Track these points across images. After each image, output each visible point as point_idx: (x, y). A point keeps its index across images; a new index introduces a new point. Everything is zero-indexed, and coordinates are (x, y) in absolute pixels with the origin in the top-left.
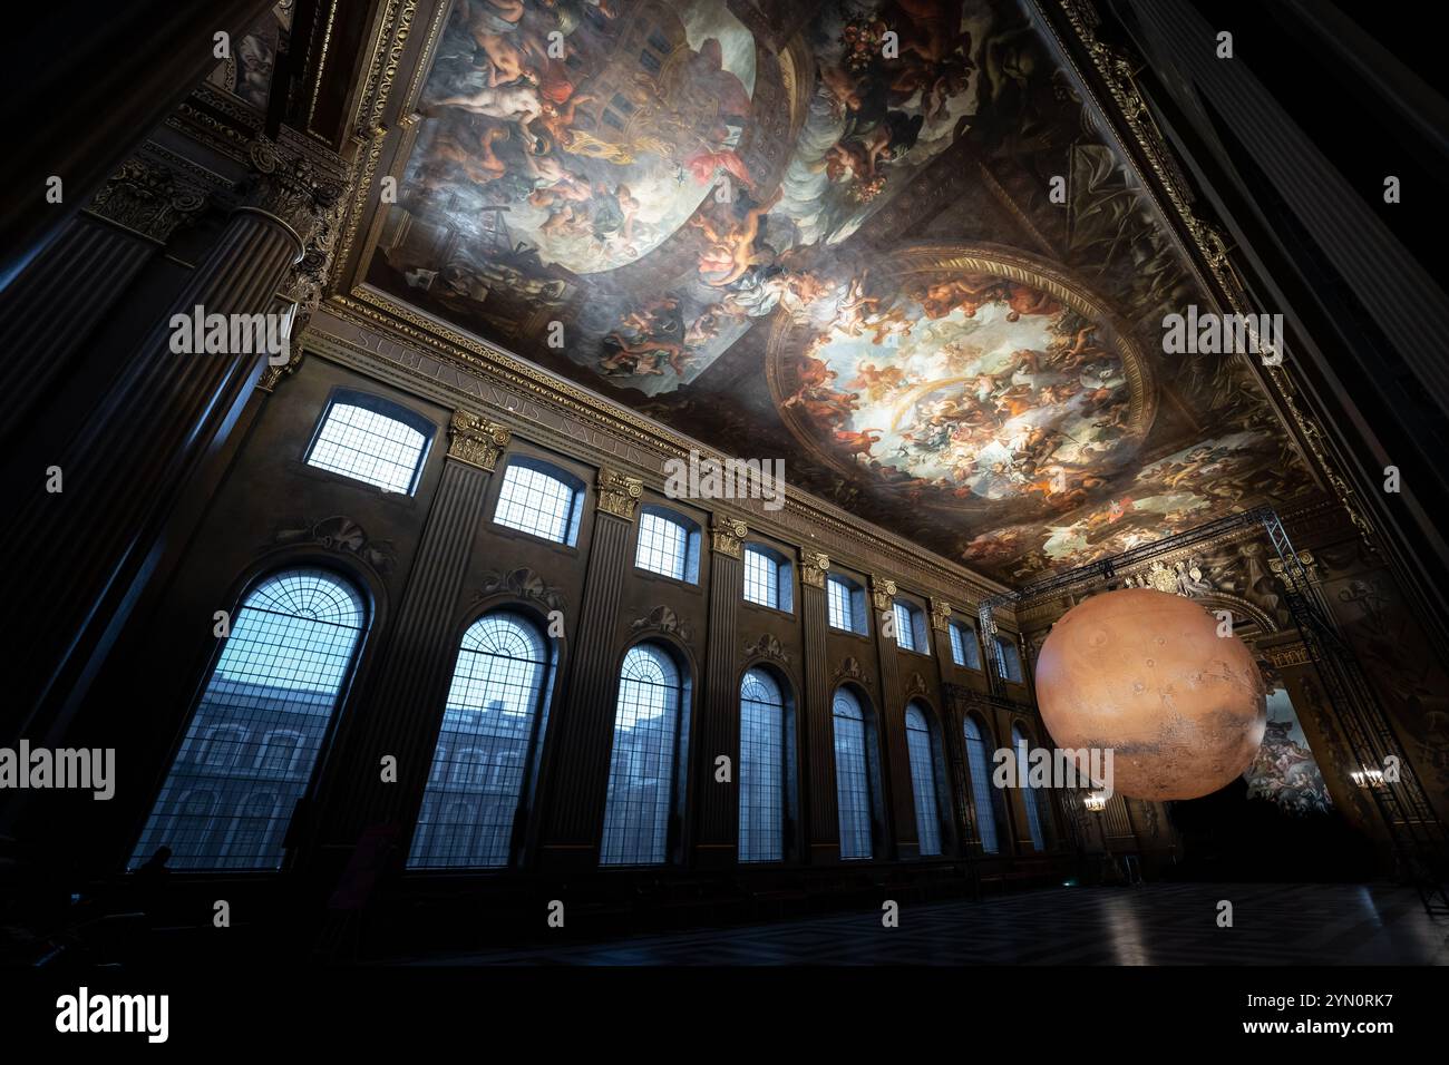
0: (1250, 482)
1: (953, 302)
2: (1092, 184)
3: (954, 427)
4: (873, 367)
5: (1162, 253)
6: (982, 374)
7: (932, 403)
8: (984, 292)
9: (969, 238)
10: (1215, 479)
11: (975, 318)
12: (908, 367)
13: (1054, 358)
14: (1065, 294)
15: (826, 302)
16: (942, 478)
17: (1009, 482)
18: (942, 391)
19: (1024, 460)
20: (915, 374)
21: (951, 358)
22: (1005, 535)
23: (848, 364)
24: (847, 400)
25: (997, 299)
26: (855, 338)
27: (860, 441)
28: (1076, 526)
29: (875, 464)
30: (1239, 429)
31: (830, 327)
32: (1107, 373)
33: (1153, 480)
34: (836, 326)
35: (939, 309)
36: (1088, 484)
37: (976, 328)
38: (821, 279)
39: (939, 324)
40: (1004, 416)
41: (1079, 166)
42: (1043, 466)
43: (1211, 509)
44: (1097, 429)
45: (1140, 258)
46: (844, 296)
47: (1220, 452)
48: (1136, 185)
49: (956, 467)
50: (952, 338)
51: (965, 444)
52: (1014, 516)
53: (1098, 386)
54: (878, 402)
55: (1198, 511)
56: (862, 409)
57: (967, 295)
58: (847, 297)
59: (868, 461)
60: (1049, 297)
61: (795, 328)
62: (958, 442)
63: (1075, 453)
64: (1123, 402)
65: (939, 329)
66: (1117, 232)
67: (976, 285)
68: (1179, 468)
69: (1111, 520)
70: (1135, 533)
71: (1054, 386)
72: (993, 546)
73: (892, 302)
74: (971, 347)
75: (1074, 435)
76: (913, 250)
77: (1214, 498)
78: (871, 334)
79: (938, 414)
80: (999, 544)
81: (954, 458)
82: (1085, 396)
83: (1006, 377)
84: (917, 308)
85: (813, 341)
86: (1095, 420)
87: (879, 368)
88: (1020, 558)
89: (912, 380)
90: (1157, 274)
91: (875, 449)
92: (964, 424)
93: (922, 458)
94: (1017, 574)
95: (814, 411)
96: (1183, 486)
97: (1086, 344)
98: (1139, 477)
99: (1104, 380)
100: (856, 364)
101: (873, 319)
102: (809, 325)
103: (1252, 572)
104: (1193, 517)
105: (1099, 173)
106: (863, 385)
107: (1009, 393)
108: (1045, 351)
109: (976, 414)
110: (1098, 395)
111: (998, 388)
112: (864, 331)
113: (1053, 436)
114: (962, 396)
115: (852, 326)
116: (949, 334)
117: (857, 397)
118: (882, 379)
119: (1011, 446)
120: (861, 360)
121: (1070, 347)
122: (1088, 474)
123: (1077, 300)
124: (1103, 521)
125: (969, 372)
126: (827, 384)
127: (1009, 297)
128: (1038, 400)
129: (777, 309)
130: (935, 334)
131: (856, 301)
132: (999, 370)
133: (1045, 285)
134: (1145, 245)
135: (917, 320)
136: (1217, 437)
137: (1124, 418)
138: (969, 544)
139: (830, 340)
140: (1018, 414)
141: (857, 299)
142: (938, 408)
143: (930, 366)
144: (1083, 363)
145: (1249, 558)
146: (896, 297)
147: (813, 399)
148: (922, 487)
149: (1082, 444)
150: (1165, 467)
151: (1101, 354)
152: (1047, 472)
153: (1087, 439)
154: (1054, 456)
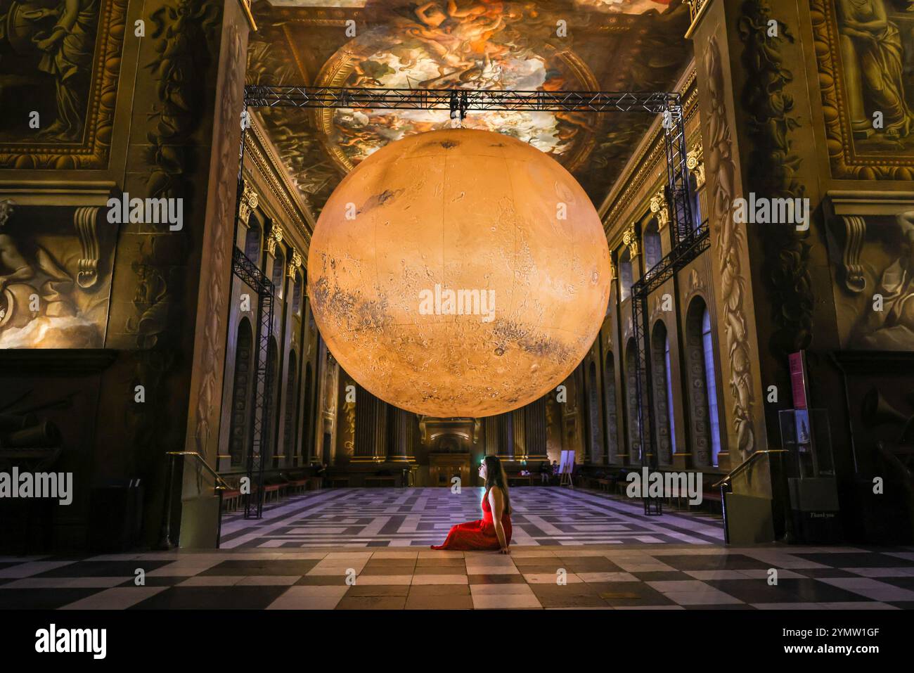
36: (437, 20)
42: (457, 70)
44: (382, 79)
63: (418, 65)
75: (403, 86)
86: (376, 89)
122: (428, 33)
137: (353, 77)
149: (406, 73)
152: (461, 61)
153: (397, 75)
154: (438, 75)
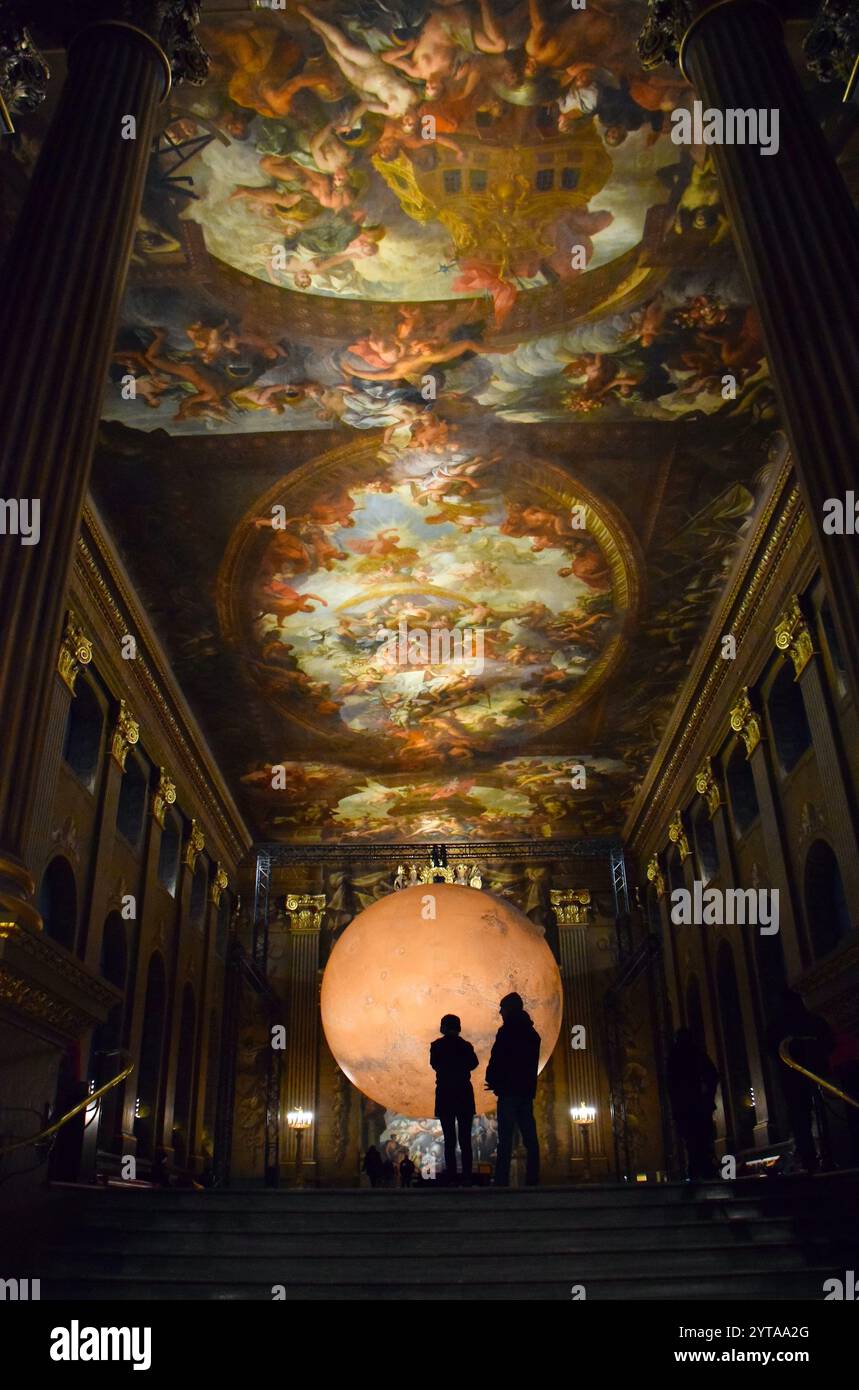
0: (581, 807)
1: (534, 531)
2: (721, 515)
4: (396, 540)
5: (709, 591)
6: (485, 604)
7: (409, 605)
8: (567, 539)
9: (606, 493)
10: (555, 794)
11: (537, 555)
12: (427, 560)
13: (557, 624)
14: (621, 579)
15: (431, 457)
16: (326, 683)
17: (387, 718)
18: (432, 599)
19: (426, 702)
20: (427, 569)
21: (476, 575)
22: (319, 771)
23: (376, 523)
24: (329, 556)
25: (570, 550)
26: (416, 504)
27: (287, 602)
28: (396, 790)
29: (274, 635)
30: (616, 756)
31: (406, 480)
32: (579, 659)
33: (510, 773)
34: (413, 484)
35: (517, 528)
36: (455, 752)
37: (527, 563)
38: (452, 437)
39: (501, 540)
41: (727, 498)
42: (437, 716)
43: (527, 820)
44: (520, 704)
45: (694, 586)
46: (453, 463)
47: (585, 771)
48: (744, 535)
49: (354, 679)
50: (498, 559)
52: (349, 756)
53: (562, 666)
54: (357, 575)
55: (516, 817)
56: (334, 572)
57: (554, 533)
58: (455, 467)
59: (270, 627)
60: (607, 574)
61: (372, 459)
63: (477, 718)
64: (566, 691)
65: (497, 545)
66: (701, 557)
67: (569, 530)
68: (545, 770)
69: (437, 797)
70: (441, 819)
71: (528, 648)
73: (488, 497)
74: (503, 576)
75: (496, 700)
76: (557, 469)
77: (540, 810)
78: (433, 509)
79: (402, 617)
80: (299, 780)
81: (366, 668)
82: (543, 670)
83: (501, 619)
84: (501, 517)
85: (371, 482)
86: (526, 695)
87: (399, 545)
88: (302, 804)
89: (417, 573)
90: (693, 603)
91: (294, 620)
93: (332, 652)
94: (278, 820)
95: (280, 546)
96: (529, 789)
97: (590, 627)
98: (504, 764)
99: (572, 664)
100: (384, 527)
101: (454, 500)
102: (389, 465)
103: (530, 898)
104: (506, 822)
105: (732, 511)
106: (365, 549)
107: (487, 633)
108: (556, 614)
110: (552, 675)
111: (483, 624)
112: (432, 504)
113: (477, 691)
114: (443, 613)
115: (427, 493)
116: (500, 554)
117: (344, 557)
118: (390, 556)
119: (429, 684)
120: (394, 527)
121: (578, 622)
122: (464, 742)
123: (625, 588)
124: (429, 795)
125: (476, 597)
126: (331, 530)
127: (581, 555)
128: (503, 653)
129: (379, 431)
130: (489, 545)
131: (458, 475)
132: (503, 608)
133: (616, 563)
134: (706, 578)
135: (490, 525)
136: (599, 756)
137: (549, 707)
139: (390, 492)
141: (462, 474)
142: (409, 612)
143: (448, 570)
144: (572, 641)
145: (532, 882)
146: (496, 495)
147: (296, 534)
148: (295, 683)
149: (490, 712)
150: (534, 764)
151: (592, 641)
152: (433, 723)
153: (501, 709)
154: (456, 711)
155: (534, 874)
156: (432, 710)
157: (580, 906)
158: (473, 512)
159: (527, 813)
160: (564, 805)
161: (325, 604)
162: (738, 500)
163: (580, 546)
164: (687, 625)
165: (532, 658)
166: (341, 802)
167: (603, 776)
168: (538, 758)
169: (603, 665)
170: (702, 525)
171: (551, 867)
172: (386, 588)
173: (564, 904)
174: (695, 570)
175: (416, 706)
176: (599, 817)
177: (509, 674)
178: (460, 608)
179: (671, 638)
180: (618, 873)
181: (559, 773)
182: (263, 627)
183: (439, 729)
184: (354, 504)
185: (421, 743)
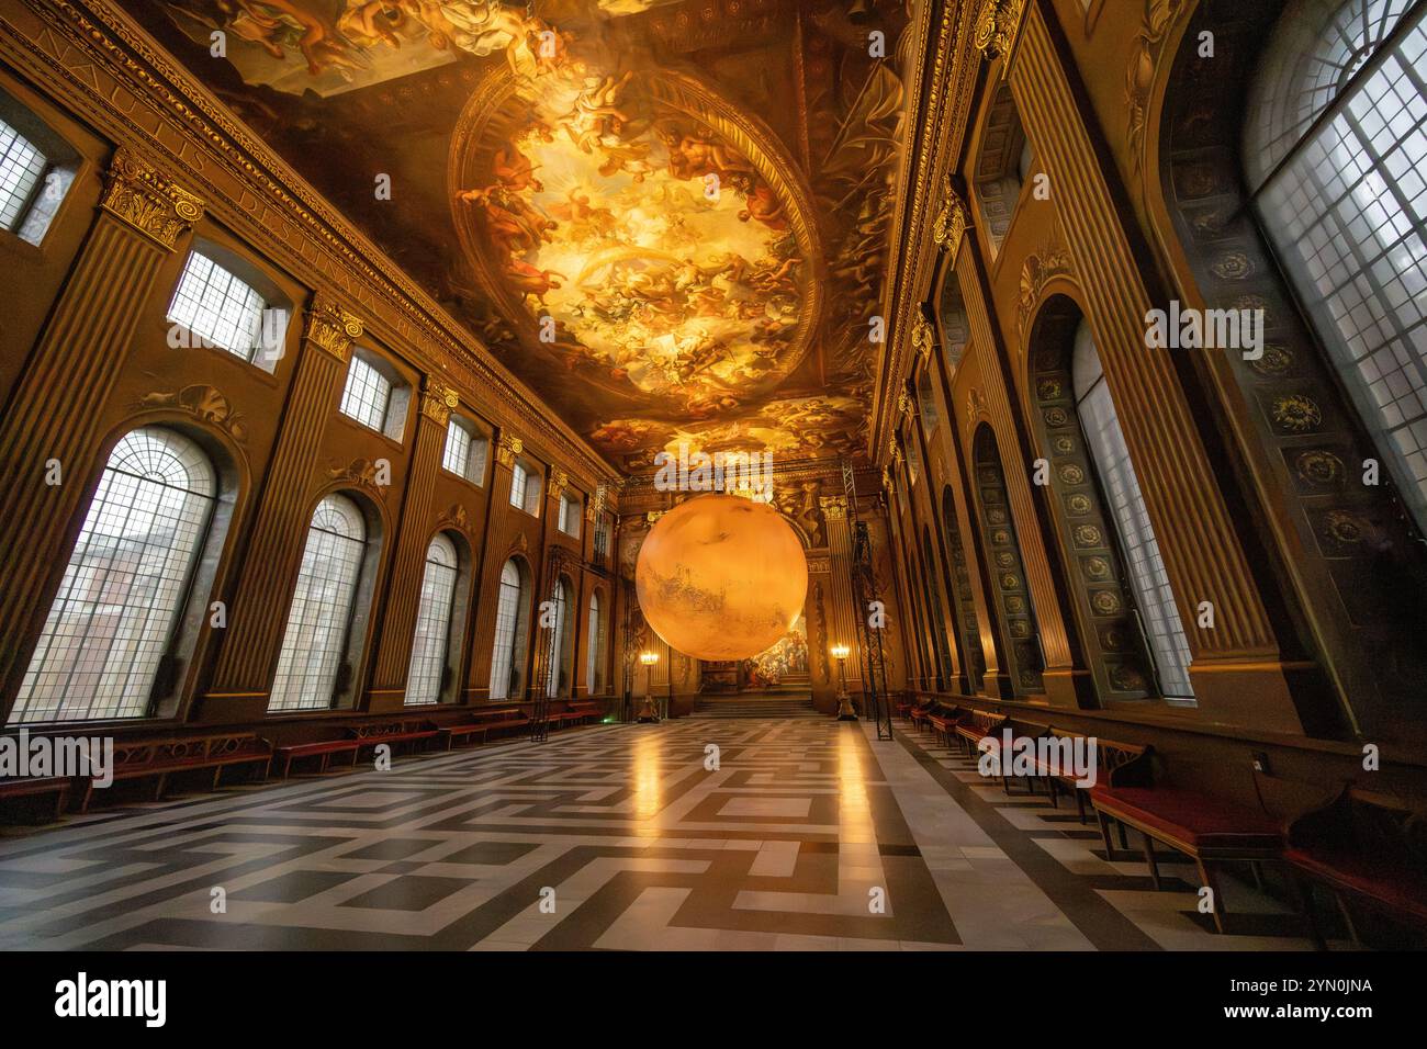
0: (832, 437)
1: (699, 169)
2: (872, 116)
3: (640, 305)
4: (586, 200)
5: (881, 219)
6: (690, 262)
7: (630, 270)
8: (733, 173)
9: (746, 102)
10: (810, 429)
11: (712, 198)
12: (622, 219)
13: (757, 276)
14: (796, 215)
15: (566, 85)
16: (606, 353)
17: (664, 378)
18: (646, 262)
19: (687, 362)
20: (627, 229)
21: (669, 230)
22: (638, 426)
23: (559, 182)
24: (541, 226)
25: (739, 188)
26: (582, 153)
27: (536, 281)
28: (698, 435)
29: (544, 313)
30: (846, 394)
31: (559, 122)
32: (787, 308)
33: (772, 415)
34: (566, 125)
35: (683, 169)
36: (726, 402)
37: (707, 209)
38: (572, 51)
39: (676, 185)
40: (690, 313)
41: (873, 89)
42: (699, 373)
43: (797, 450)
44: (756, 356)
45: (865, 214)
46: (590, 92)
47: (826, 409)
48: (901, 141)
49: (624, 347)
50: (682, 207)
51: (642, 326)
52: (654, 412)
53: (776, 317)
54: (575, 244)
55: (789, 449)
56: (554, 244)
57: (717, 168)
58: (594, 95)
59: (537, 306)
60: (782, 212)
61: (514, 98)
62: (636, 322)
63: (729, 372)
64: (787, 341)
65: (673, 192)
66: (863, 177)
67: (730, 162)
68: (795, 411)
69: (727, 439)
71: (743, 302)
72: (623, 433)
73: (641, 132)
74: (693, 228)
75: (737, 354)
76: (689, 80)
77: (803, 442)
78: (601, 159)
79: (631, 285)
80: (629, 433)
81: (627, 337)
82: (762, 322)
83: (710, 275)
84: (660, 156)
85: (529, 130)
86: (758, 347)
87: (593, 205)
88: (641, 450)
89: (622, 236)
90: (869, 235)
91: (551, 297)
92: (650, 306)
93: (595, 325)
94: (633, 464)
95: (497, 221)
96: (790, 427)
97: (786, 275)
98: (765, 409)
99: (783, 314)
100: (569, 187)
101: (611, 141)
102: (534, 105)
103: (806, 503)
104: (784, 453)
105: (882, 108)
106: (568, 216)
107: (702, 292)
108: (753, 265)
109: (667, 301)
110: (772, 327)
111: (698, 283)
112: (595, 150)
113: (720, 347)
114: (662, 275)
115: (584, 138)
116: (680, 203)
117: (555, 227)
118: (591, 219)
119: (682, 345)
120: (576, 184)
121: (774, 271)
122: (729, 393)
123: (802, 227)
124: (721, 437)
125: (680, 254)
126: (526, 194)
127: (751, 192)
128: (724, 310)
129: (499, 57)
130: (666, 195)
131: (601, 107)
132: (707, 265)
133: (785, 198)
134: (875, 203)
135: (657, 168)
136: (830, 396)
137: (780, 355)
138: (603, 425)
139: (551, 139)
140: (702, 316)
141: (604, 105)
142: (634, 279)
143: (645, 228)
144: (776, 292)
145: (807, 493)
146: (647, 128)
147: (501, 205)
148: (582, 355)
149: (737, 366)
150: (786, 407)
151: (792, 289)
152: (699, 380)
153: (744, 362)
154: (711, 368)
155: (808, 488)
156: (693, 369)
157: (841, 507)
158: (639, 156)
159: (796, 445)
160: (820, 438)
161: (566, 279)
162: (887, 92)
163: (746, 183)
164: (870, 261)
165: (749, 312)
166: (666, 447)
167: (841, 412)
168: (787, 401)
169: (810, 312)
170: (854, 134)
171: (820, 482)
172: (605, 255)
173: (829, 506)
174: (862, 194)
175: (680, 366)
176: (848, 445)
177: (737, 330)
178: (673, 268)
179: (859, 277)
180: (848, 479)
181: (806, 412)
182: (532, 308)
183: (708, 384)
184: (529, 162)
185: (699, 398)
